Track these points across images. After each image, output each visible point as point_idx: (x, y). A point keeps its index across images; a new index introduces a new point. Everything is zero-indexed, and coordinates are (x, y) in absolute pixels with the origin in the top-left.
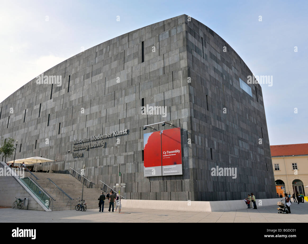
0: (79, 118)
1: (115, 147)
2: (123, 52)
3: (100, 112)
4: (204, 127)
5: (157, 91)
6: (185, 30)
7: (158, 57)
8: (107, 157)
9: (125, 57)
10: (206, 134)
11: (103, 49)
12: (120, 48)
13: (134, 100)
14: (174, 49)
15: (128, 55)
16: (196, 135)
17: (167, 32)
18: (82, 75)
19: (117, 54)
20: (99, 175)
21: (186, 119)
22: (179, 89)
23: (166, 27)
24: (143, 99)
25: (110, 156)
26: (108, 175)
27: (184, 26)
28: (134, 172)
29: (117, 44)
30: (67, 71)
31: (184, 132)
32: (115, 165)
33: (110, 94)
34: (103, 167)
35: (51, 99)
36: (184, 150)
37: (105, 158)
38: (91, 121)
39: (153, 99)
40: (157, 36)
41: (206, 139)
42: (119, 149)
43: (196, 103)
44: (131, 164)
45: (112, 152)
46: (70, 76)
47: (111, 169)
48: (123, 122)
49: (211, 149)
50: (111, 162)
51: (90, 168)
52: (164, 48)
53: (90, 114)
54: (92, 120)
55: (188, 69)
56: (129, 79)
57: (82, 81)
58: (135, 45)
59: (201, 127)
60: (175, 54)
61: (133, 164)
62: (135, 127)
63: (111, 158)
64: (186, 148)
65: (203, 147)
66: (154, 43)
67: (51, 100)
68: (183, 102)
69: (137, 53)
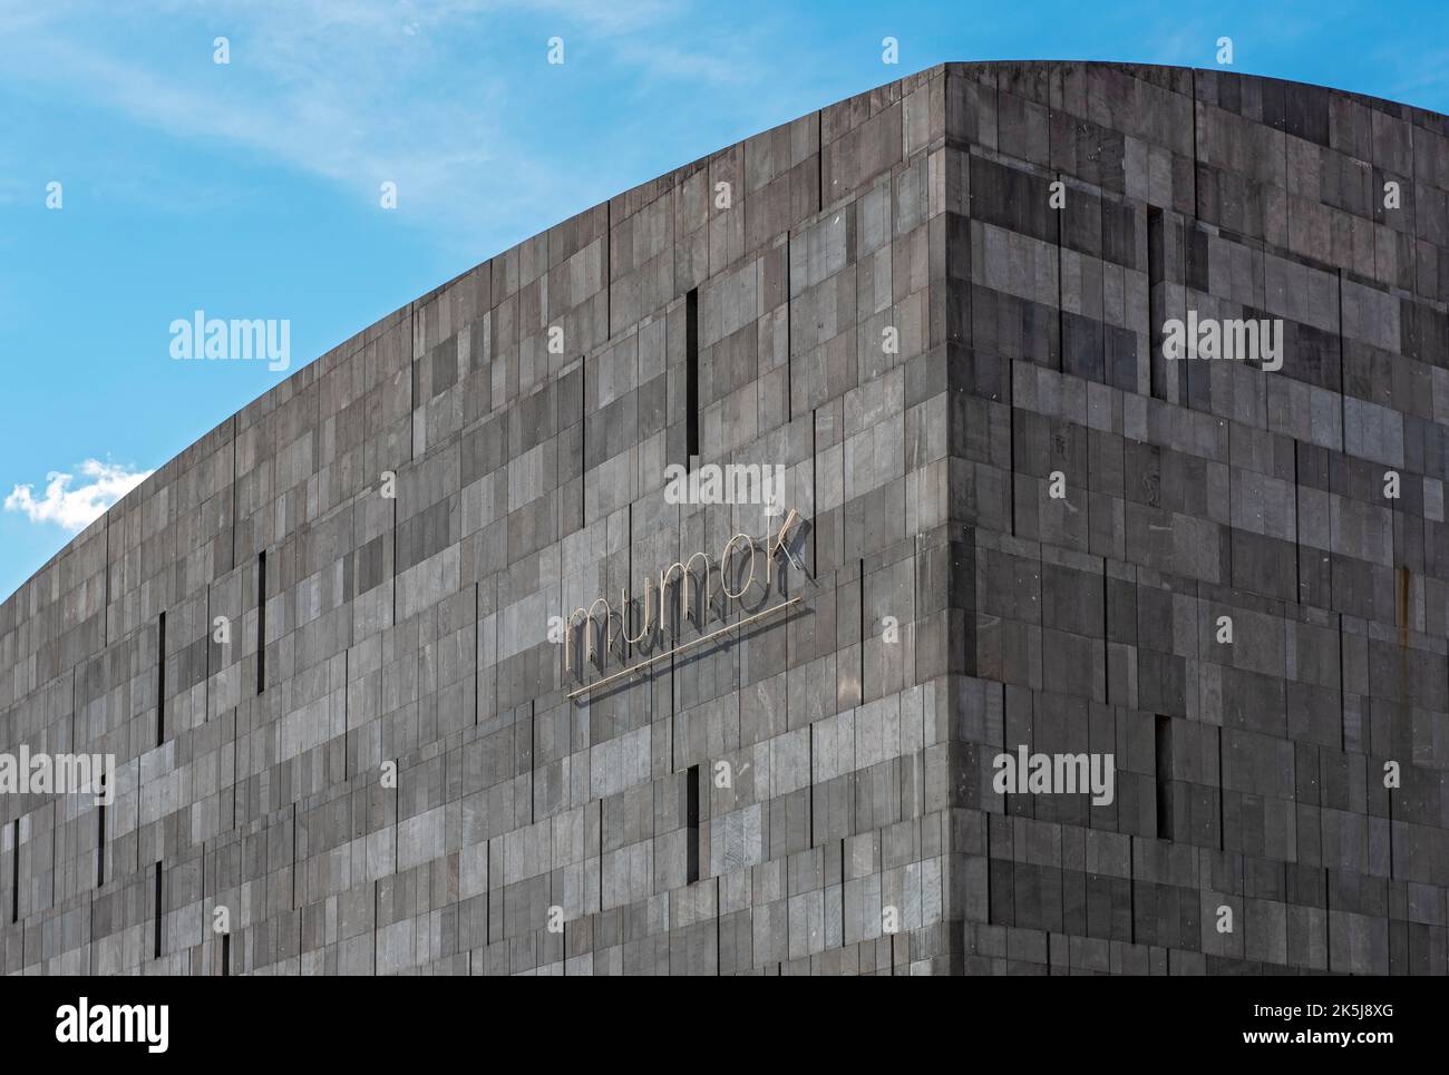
0: (331, 904)
2: (574, 373)
3: (454, 860)
5: (770, 715)
6: (942, 208)
7: (784, 432)
9: (590, 420)
11: (453, 340)
13: (641, 774)
15: (603, 404)
17: (839, 221)
18: (336, 558)
19: (540, 387)
21: (929, 940)
22: (892, 705)
23: (836, 174)
24: (693, 774)
27: (938, 170)
29: (539, 301)
30: (242, 516)
33: (508, 719)
35: (160, 742)
38: (405, 926)
39: (750, 773)
40: (776, 244)
46: (262, 556)
48: (583, 944)
53: (398, 876)
54: (408, 922)
55: (953, 545)
57: (341, 601)
58: (648, 320)
60: (881, 416)
66: (761, 309)
67: (162, 749)
69: (660, 384)
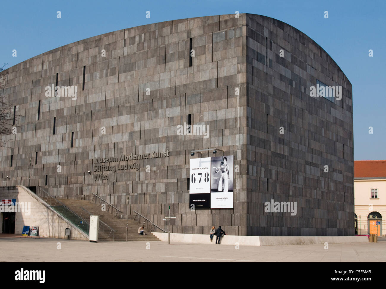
1: (153, 172)
2: (164, 47)
3: (132, 124)
4: (261, 154)
5: (207, 108)
6: (245, 35)
7: (211, 64)
8: (142, 183)
9: (167, 55)
10: (263, 162)
11: (135, 37)
12: (160, 40)
13: (178, 114)
14: (231, 57)
16: (251, 165)
17: (223, 33)
18: (104, 69)
19: (155, 48)
20: (132, 204)
21: (241, 147)
22: (234, 110)
23: (223, 26)
24: (190, 116)
25: (146, 182)
26: (143, 204)
27: (244, 29)
28: (178, 203)
29: (156, 34)
30: (79, 59)
31: (238, 161)
32: (152, 194)
33: (146, 102)
34: (137, 195)
36: (237, 181)
37: (140, 183)
38: (119, 135)
39: (203, 117)
40: (210, 34)
41: (263, 169)
42: (158, 175)
43: (253, 127)
44: (173, 193)
45: (149, 177)
46: (85, 67)
47: (148, 199)
48: (163, 141)
49: (268, 179)
50: (148, 189)
51: (120, 195)
52: (219, 53)
53: (118, 126)
54: (121, 134)
55: (246, 86)
56: (171, 86)
57: (105, 77)
58: (181, 41)
59: (258, 155)
60: (232, 64)
61: (176, 193)
62: (179, 149)
63: (147, 184)
64: (238, 179)
65: (259, 178)
66: (206, 43)
68: (238, 126)
69: (184, 52)
